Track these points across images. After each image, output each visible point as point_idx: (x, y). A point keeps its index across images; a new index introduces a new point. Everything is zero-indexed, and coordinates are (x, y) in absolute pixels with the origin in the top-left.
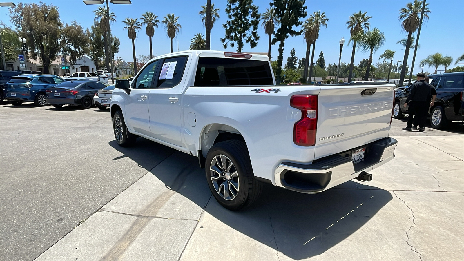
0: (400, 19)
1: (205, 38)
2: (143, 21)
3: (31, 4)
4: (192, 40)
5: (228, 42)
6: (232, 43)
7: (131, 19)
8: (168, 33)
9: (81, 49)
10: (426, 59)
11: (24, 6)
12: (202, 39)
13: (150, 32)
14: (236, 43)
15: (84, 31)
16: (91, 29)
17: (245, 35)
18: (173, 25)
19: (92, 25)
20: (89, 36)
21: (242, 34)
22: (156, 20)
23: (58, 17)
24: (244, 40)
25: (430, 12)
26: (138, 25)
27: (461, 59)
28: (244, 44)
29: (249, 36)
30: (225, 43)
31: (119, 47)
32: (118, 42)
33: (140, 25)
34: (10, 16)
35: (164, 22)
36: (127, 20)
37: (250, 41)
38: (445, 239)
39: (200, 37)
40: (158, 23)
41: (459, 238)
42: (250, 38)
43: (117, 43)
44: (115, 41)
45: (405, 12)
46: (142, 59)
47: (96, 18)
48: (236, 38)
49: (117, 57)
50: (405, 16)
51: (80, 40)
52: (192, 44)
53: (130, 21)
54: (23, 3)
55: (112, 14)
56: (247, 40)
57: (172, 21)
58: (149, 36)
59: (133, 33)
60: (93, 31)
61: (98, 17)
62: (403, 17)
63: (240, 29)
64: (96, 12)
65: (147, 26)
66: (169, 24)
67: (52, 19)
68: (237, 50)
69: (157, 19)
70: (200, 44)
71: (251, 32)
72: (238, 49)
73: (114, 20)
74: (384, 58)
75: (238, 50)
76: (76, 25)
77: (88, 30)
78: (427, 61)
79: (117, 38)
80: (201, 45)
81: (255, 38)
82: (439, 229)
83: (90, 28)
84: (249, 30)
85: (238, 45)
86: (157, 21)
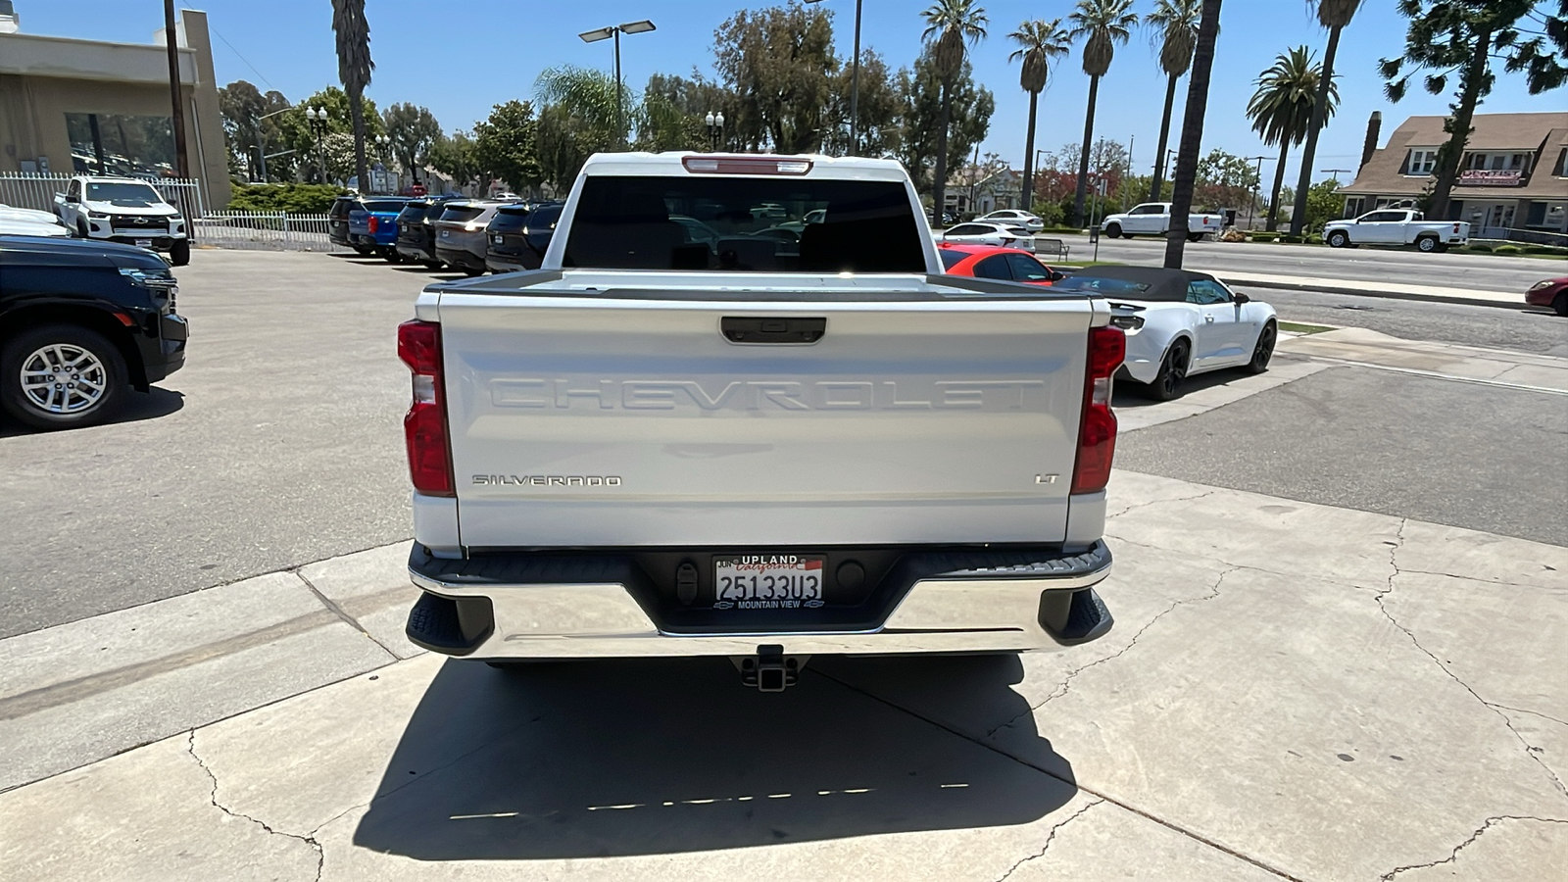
1: (1322, 64)
2: (1078, 25)
3: (768, 12)
4: (1265, 77)
5: (1417, 73)
6: (1435, 76)
7: (1039, 24)
8: (1163, 59)
9: (875, 136)
11: (749, 20)
12: (1309, 68)
13: (1097, 61)
14: (1454, 76)
15: (890, 78)
16: (913, 70)
17: (1505, 39)
18: (1190, 25)
19: (918, 57)
20: (905, 92)
21: (1494, 35)
22: (1125, 15)
23: (828, 42)
24: (1496, 62)
26: (1059, 41)
28: (1493, 77)
29: (1528, 41)
30: (1395, 81)
31: (989, 121)
32: (989, 106)
33: (1065, 39)
34: (717, 53)
35: (1155, 19)
36: (1023, 28)
37: (1529, 64)
39: (1300, 59)
40: (1129, 28)
42: (1528, 50)
43: (986, 107)
44: (981, 101)
46: (1072, 157)
47: (927, 31)
48: (1456, 53)
49: (987, 155)
51: (875, 107)
52: (1260, 90)
53: (1036, 29)
54: (749, 12)
55: (978, 14)
56: (1515, 56)
57: (1186, 10)
58: (1090, 77)
59: (1038, 70)
60: (917, 77)
61: (934, 28)
63: (1484, 15)
64: (929, 14)
65: (1090, 41)
66: (1171, 23)
67: (811, 50)
68: (1452, 106)
69: (1127, 12)
70: (1295, 89)
71: (1544, 20)
72: (1457, 102)
73: (981, 34)
75: (1460, 106)
76: (871, 61)
77: (902, 74)
79: (987, 91)
80: (1300, 90)
81: (1560, 44)
83: (911, 67)
84: (1533, 13)
85: (1460, 82)
86: (1130, 18)
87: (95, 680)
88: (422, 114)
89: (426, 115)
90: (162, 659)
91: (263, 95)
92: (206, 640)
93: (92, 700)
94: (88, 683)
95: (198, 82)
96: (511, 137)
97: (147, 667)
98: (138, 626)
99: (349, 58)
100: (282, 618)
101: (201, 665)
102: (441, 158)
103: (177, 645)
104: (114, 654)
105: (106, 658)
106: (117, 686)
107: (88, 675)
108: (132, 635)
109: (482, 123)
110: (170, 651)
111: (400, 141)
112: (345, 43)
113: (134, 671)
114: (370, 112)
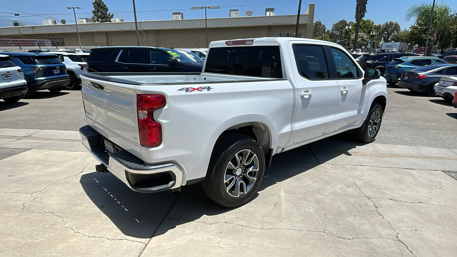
38: (32, 234)
41: (23, 243)
82: (45, 238)
88: (395, 24)
89: (396, 25)
91: (348, 23)
95: (308, 23)
96: (423, 29)
99: (359, 10)
102: (397, 38)
109: (413, 25)
111: (385, 34)
112: (359, 6)
114: (371, 25)
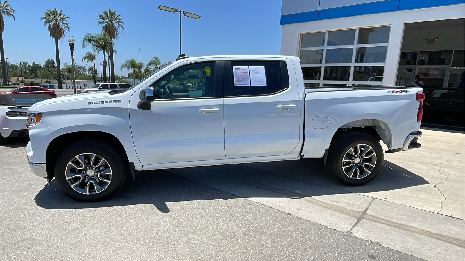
0: (99, 24)
10: (124, 63)
25: (123, 22)
27: (149, 65)
45: (103, 19)
50: (103, 22)
62: (101, 23)
74: (87, 60)
78: (126, 65)
87: (454, 243)
90: (428, 236)
92: (408, 233)
93: (459, 237)
94: (457, 243)
97: (435, 236)
98: (427, 250)
100: (379, 224)
101: (418, 227)
103: (420, 237)
104: (443, 246)
105: (446, 247)
106: (448, 237)
107: (455, 246)
108: (432, 248)
110: (422, 236)
113: (440, 238)
